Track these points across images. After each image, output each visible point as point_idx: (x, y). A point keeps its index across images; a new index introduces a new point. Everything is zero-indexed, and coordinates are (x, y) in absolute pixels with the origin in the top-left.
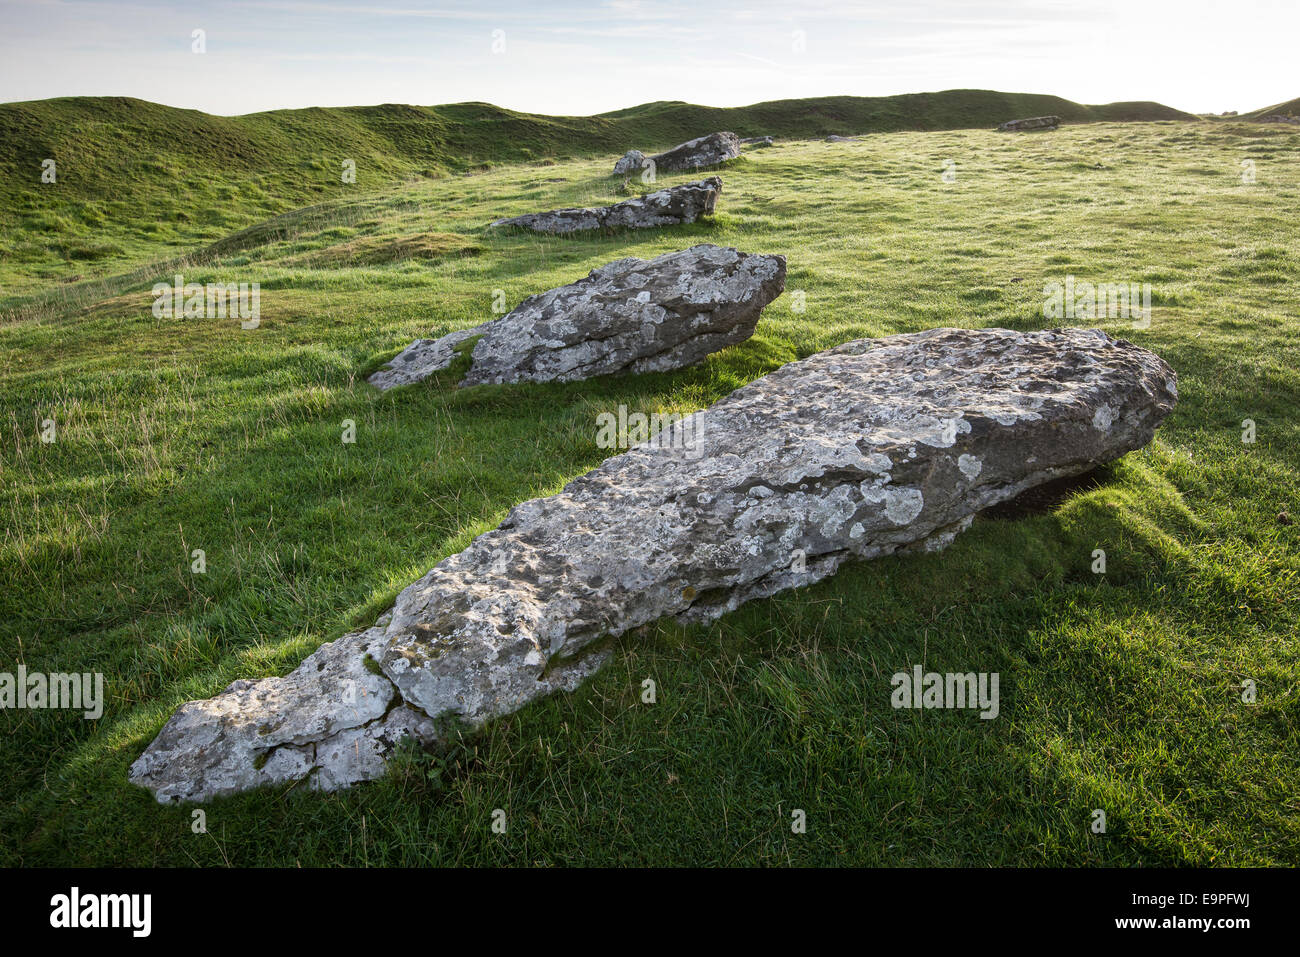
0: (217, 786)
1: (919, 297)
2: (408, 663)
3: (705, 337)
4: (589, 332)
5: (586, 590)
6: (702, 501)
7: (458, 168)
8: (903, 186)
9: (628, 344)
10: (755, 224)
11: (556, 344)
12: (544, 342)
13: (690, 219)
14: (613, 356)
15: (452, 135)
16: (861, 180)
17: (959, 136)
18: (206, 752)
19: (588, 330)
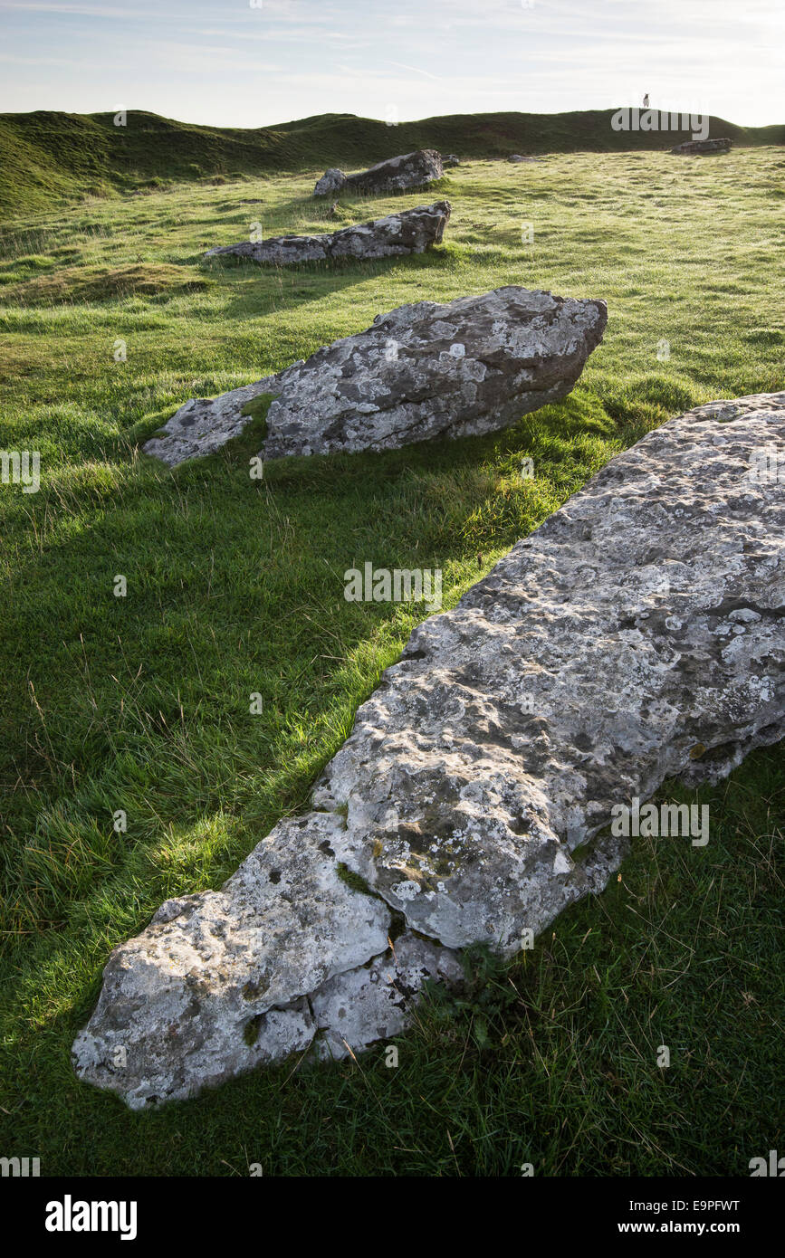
0: (202, 1075)
1: (698, 341)
2: (418, 888)
3: (524, 395)
4: (402, 392)
5: (580, 757)
6: (672, 628)
7: (125, 187)
8: (620, 213)
9: (448, 406)
10: (488, 255)
11: (369, 407)
12: (353, 405)
13: (421, 248)
14: (431, 420)
15: (115, 148)
16: (572, 205)
17: (638, 158)
18: (180, 1030)
19: (403, 391)
